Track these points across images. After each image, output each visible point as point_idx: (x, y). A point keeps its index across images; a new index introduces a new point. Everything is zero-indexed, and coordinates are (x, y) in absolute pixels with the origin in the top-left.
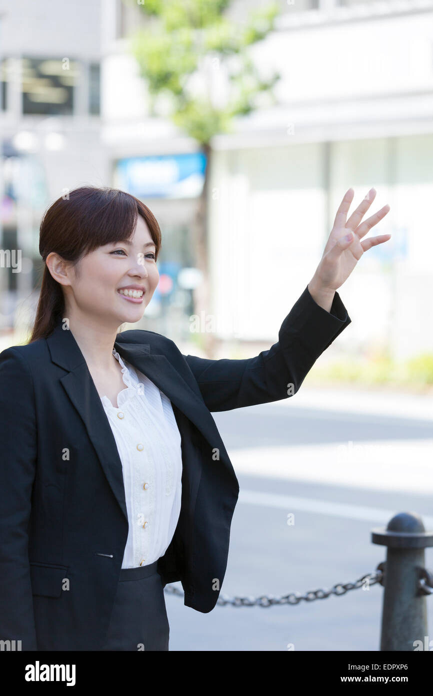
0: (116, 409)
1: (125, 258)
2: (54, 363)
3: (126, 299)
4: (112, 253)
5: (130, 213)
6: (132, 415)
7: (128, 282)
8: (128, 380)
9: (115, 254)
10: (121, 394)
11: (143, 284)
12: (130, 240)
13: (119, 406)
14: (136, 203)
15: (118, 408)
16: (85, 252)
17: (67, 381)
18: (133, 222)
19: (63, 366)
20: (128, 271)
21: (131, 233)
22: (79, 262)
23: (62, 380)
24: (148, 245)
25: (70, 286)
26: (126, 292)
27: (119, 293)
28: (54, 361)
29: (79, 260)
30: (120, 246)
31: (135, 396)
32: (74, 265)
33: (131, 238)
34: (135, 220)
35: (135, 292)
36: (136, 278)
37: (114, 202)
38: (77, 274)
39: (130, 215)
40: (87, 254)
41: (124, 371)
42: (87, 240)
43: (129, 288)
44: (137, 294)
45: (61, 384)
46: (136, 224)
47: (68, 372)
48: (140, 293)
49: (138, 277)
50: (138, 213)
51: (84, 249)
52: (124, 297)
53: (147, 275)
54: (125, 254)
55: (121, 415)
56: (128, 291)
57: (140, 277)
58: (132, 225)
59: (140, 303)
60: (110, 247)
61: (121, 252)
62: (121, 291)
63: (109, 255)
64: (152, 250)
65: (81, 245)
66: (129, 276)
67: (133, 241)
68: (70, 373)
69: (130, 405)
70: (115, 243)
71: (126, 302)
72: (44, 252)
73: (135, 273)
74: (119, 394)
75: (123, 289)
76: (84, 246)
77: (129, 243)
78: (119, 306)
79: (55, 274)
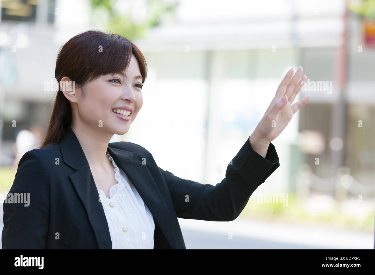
0: (108, 199)
1: (120, 86)
2: (65, 163)
3: (118, 116)
4: (110, 81)
5: (126, 52)
6: (120, 204)
7: (121, 104)
8: (119, 177)
9: (113, 82)
10: (113, 188)
11: (131, 106)
12: (125, 73)
13: (110, 197)
14: (131, 45)
15: (110, 198)
16: (90, 78)
17: (74, 177)
18: (128, 58)
19: (71, 166)
20: (122, 96)
21: (126, 67)
22: (85, 85)
23: (71, 176)
24: (137, 77)
25: (76, 103)
26: (119, 111)
27: (113, 111)
28: (65, 161)
29: (85, 84)
30: (117, 76)
31: (123, 190)
32: (82, 87)
33: (125, 71)
34: (129, 58)
35: (125, 112)
36: (126, 101)
37: (115, 43)
38: (83, 94)
39: (126, 54)
40: (91, 80)
41: (116, 170)
42: (93, 69)
43: (121, 108)
44: (126, 113)
45: (70, 179)
46: (130, 61)
47: (75, 171)
48: (128, 113)
49: (128, 101)
50: (132, 53)
51: (90, 76)
52: (117, 115)
53: (135, 100)
54: (120, 83)
55: (112, 204)
56: (120, 111)
57: (130, 101)
58: (127, 61)
59: (127, 120)
60: (109, 77)
61: (117, 81)
62: (115, 111)
63: (108, 82)
64: (140, 81)
65: (88, 74)
66: (122, 99)
67: (127, 74)
68: (77, 172)
69: (119, 197)
70: (114, 74)
71: (118, 119)
72: (59, 76)
73: (126, 97)
74: (111, 188)
75: (117, 109)
76: (90, 74)
77: (124, 75)
78: (113, 122)
79: (66, 93)
